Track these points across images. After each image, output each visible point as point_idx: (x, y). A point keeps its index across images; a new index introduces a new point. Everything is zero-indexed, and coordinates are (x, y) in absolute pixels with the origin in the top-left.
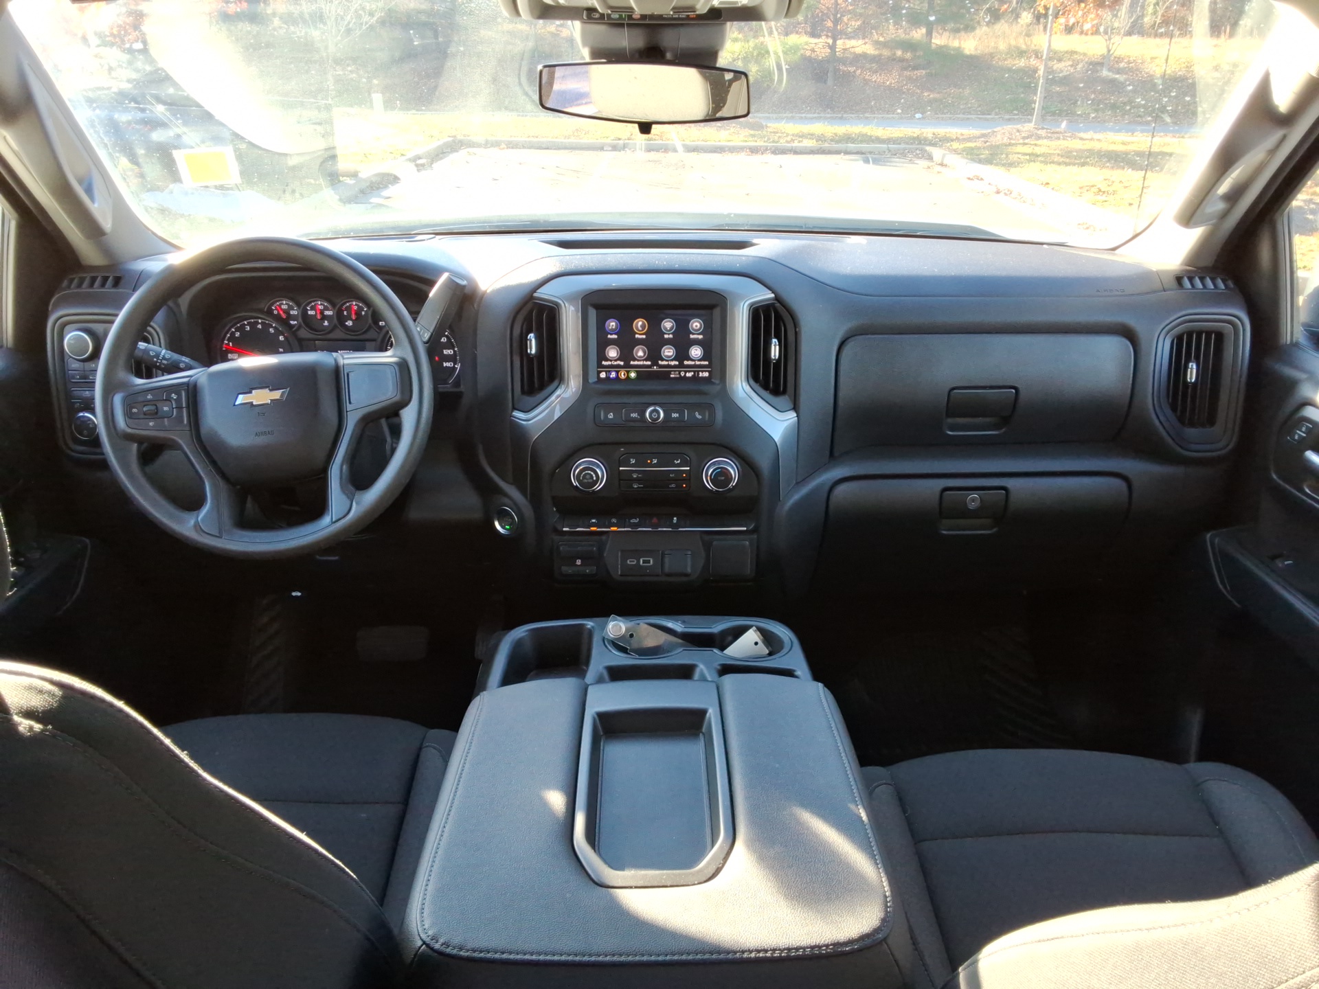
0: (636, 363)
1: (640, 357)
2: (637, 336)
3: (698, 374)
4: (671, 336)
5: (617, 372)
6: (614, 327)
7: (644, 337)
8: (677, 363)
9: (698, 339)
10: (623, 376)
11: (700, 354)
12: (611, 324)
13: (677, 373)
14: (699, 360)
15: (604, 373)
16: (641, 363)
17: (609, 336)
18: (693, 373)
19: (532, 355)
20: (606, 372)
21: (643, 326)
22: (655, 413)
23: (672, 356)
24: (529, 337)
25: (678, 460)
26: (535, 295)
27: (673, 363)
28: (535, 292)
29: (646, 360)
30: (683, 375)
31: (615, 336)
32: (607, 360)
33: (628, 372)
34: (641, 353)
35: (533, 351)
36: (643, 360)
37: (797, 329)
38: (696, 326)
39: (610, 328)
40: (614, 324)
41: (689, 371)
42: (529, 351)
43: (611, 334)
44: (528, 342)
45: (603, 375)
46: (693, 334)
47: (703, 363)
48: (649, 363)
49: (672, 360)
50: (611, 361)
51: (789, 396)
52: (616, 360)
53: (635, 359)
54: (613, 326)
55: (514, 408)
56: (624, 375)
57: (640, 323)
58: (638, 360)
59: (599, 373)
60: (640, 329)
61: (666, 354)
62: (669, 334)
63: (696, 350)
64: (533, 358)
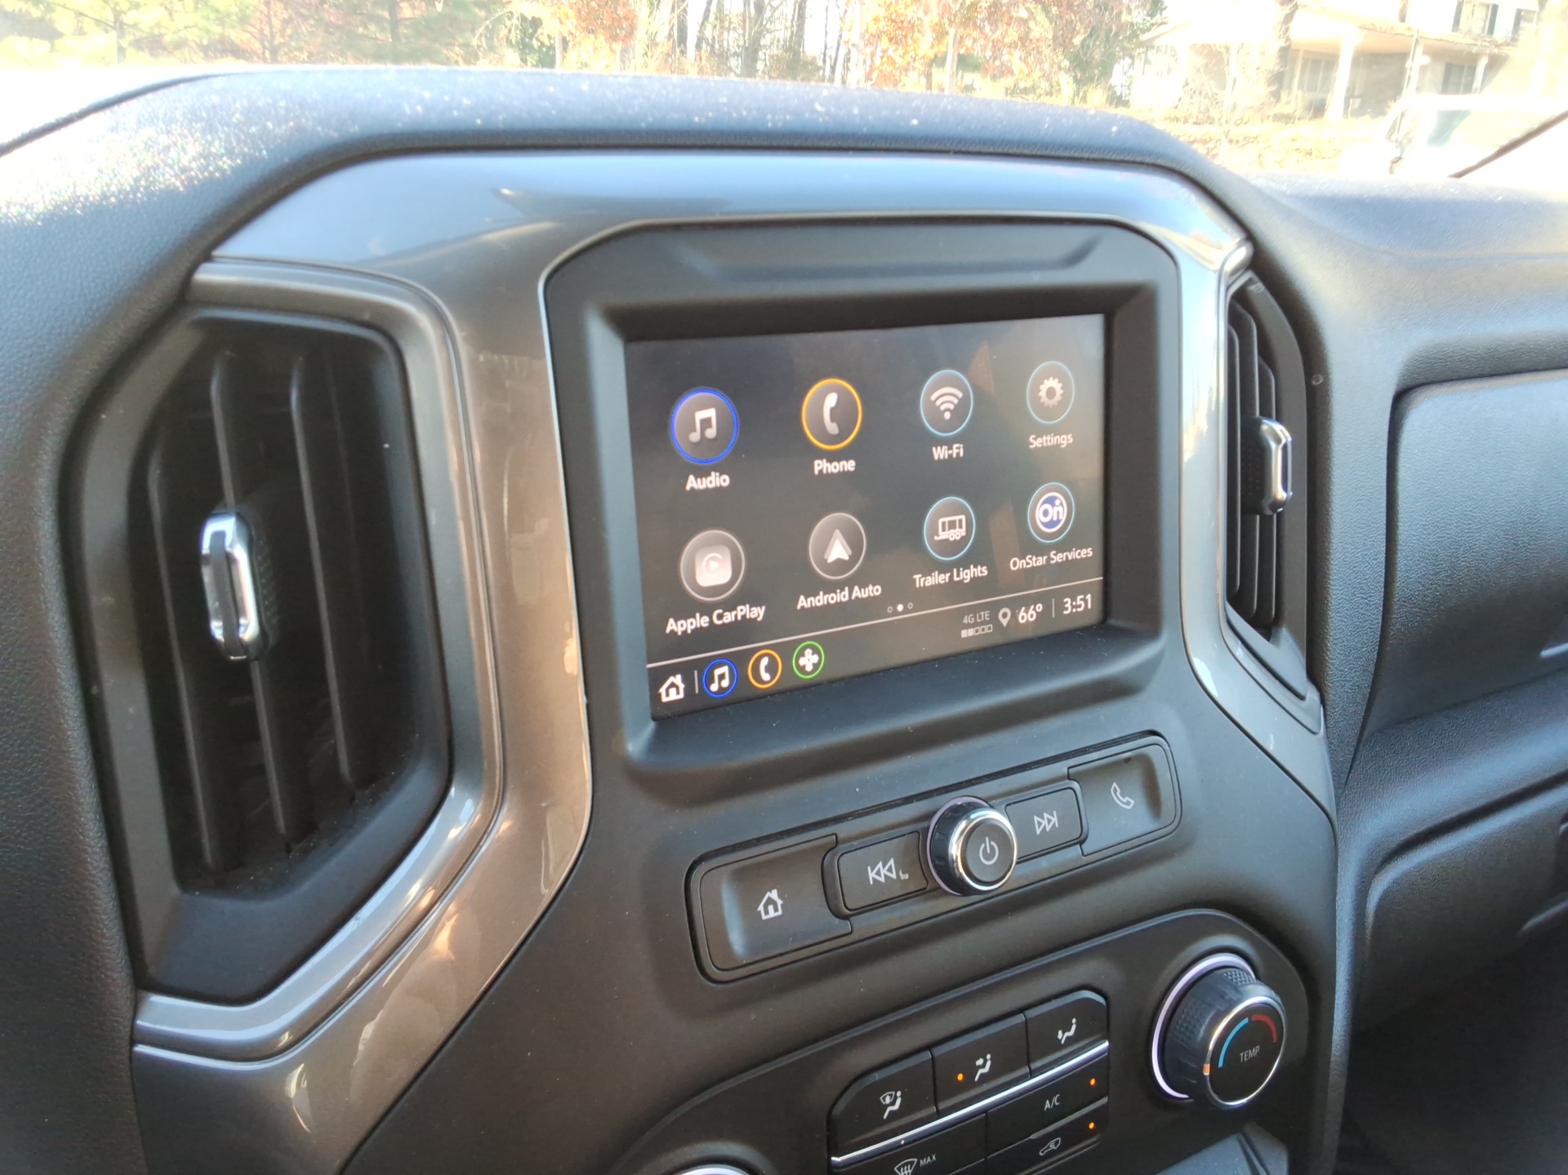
0: (821, 600)
1: (840, 566)
2: (821, 466)
3: (1061, 606)
4: (958, 450)
5: (738, 663)
6: (711, 433)
7: (850, 465)
8: (982, 571)
9: (1058, 446)
10: (766, 677)
11: (1063, 518)
12: (700, 415)
13: (985, 615)
14: (1061, 547)
15: (677, 679)
16: (842, 596)
17: (692, 483)
18: (1040, 607)
19: (243, 647)
20: (686, 670)
21: (842, 414)
22: (988, 844)
23: (965, 540)
24: (206, 547)
25: (1067, 1029)
26: (207, 275)
27: (967, 575)
28: (207, 257)
29: (861, 580)
30: (1005, 622)
31: (717, 480)
32: (688, 608)
33: (786, 651)
34: (838, 551)
35: (249, 628)
36: (850, 583)
37: (1318, 381)
38: (1051, 392)
39: (695, 437)
40: (711, 413)
41: (1027, 602)
42: (217, 629)
43: (702, 473)
44: (207, 574)
45: (673, 691)
46: (1041, 432)
47: (1073, 555)
48: (874, 591)
49: (964, 563)
50: (707, 610)
51: (1294, 633)
52: (730, 605)
53: (816, 585)
54: (706, 423)
55: (145, 982)
56: (771, 668)
57: (831, 400)
58: (830, 588)
59: (657, 678)
60: (832, 428)
61: (943, 535)
62: (949, 443)
63: (1051, 501)
64: (244, 666)
